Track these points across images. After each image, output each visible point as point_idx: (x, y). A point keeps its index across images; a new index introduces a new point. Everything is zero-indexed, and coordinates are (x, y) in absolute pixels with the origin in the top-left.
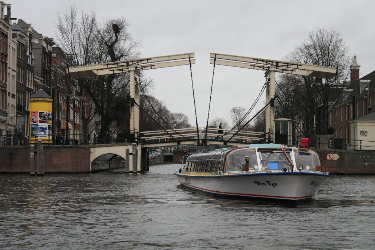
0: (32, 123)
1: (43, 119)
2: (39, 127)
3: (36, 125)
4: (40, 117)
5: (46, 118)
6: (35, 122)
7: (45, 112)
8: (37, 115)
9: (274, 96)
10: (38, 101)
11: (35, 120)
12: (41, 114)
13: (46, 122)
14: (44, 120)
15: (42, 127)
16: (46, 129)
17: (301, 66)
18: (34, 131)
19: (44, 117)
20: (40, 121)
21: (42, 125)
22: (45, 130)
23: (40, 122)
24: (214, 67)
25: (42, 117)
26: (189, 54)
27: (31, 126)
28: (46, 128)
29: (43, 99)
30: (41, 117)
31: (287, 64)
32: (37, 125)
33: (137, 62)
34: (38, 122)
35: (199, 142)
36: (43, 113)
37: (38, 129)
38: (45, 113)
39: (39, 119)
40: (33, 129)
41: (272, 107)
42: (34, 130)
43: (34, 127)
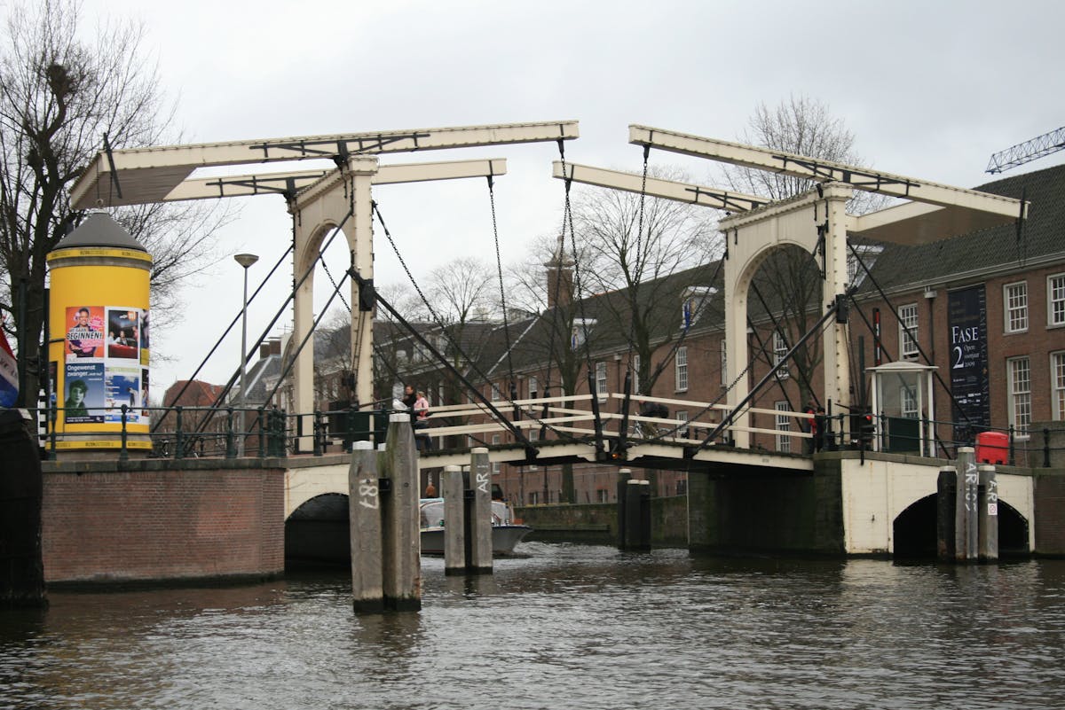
0: (72, 358)
1: (125, 342)
2: (108, 374)
3: (93, 368)
4: (110, 330)
5: (136, 338)
6: (90, 354)
7: (135, 310)
8: (96, 323)
9: (846, 285)
10: (102, 260)
11: (86, 344)
12: (115, 320)
13: (135, 357)
14: (129, 343)
15: (122, 377)
16: (135, 386)
17: (919, 186)
18: (81, 396)
19: (129, 333)
20: (110, 347)
21: (122, 369)
22: (132, 391)
23: (114, 352)
24: (568, 190)
25: (122, 334)
26: (561, 125)
27: (66, 371)
28: (137, 380)
29: (126, 251)
30: (114, 330)
31: (876, 180)
32: (100, 367)
33: (376, 142)
34: (102, 356)
35: (600, 449)
36: (126, 313)
37: (102, 382)
38: (132, 316)
39: (108, 340)
40: (75, 384)
41: (839, 326)
42: (84, 390)
43: (85, 374)
